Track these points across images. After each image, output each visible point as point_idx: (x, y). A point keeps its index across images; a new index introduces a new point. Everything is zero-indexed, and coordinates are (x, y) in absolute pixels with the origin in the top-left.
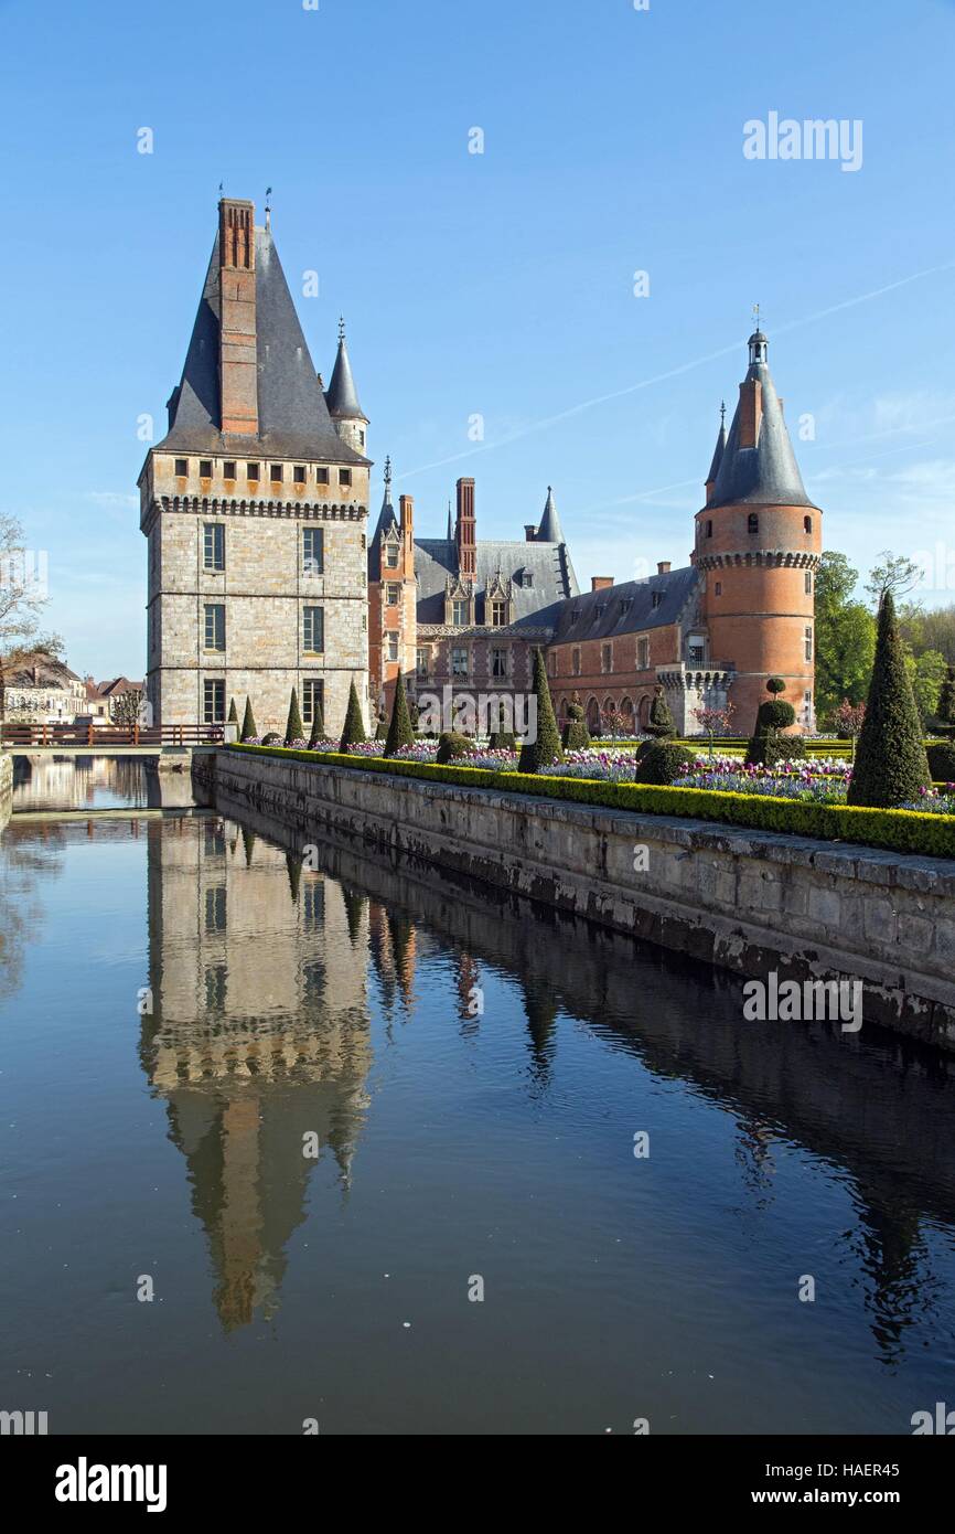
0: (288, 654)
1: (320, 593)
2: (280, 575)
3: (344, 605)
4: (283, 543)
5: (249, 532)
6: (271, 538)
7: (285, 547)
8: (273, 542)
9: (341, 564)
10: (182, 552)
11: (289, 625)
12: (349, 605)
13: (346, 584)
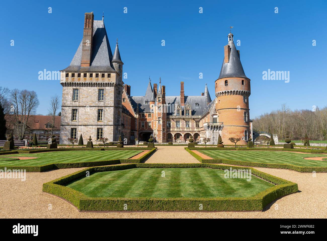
0: (93, 122)
1: (102, 105)
2: (92, 101)
3: (109, 109)
4: (93, 93)
5: (85, 91)
6: (90, 92)
7: (94, 94)
8: (91, 93)
9: (109, 98)
10: (67, 96)
11: (94, 114)
12: (110, 109)
13: (109, 103)
